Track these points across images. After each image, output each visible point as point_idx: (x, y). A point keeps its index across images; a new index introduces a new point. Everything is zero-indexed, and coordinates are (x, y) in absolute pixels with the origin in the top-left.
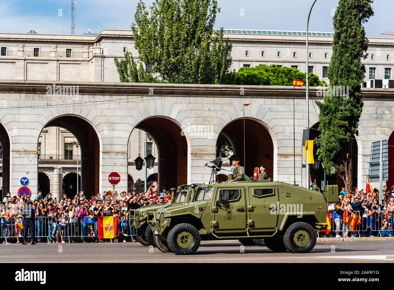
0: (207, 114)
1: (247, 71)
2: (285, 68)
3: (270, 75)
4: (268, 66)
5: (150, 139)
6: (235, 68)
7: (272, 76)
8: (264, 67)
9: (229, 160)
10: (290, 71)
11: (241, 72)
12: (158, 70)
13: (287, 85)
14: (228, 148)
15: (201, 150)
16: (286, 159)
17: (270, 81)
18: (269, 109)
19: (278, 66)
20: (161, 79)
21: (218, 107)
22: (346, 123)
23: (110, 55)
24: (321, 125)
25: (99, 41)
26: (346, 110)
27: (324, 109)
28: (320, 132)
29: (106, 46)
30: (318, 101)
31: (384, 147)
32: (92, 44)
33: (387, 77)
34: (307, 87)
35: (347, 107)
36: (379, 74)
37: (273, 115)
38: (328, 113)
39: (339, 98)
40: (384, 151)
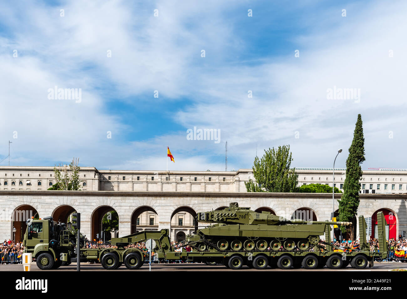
0: (286, 206)
1: (305, 186)
2: (323, 185)
4: (315, 184)
6: (299, 185)
7: (317, 189)
8: (313, 184)
10: (325, 186)
11: (302, 187)
12: (264, 186)
13: (324, 193)
17: (316, 191)
18: (315, 203)
19: (320, 184)
20: (265, 190)
21: (292, 203)
22: (352, 209)
23: (242, 180)
24: (340, 210)
25: (238, 174)
26: (351, 204)
27: (341, 203)
28: (339, 214)
29: (241, 176)
30: (339, 199)
31: (370, 220)
32: (235, 175)
33: (371, 188)
34: (333, 193)
35: (352, 202)
36: (367, 187)
37: (317, 206)
38: (343, 205)
39: (348, 198)
40: (370, 222)
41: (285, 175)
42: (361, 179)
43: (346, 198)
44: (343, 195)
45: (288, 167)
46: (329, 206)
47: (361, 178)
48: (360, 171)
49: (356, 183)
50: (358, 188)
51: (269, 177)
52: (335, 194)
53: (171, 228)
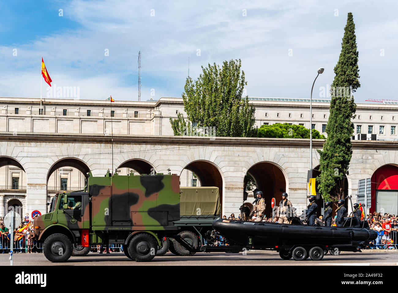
0: (237, 159)
1: (267, 128)
2: (295, 125)
3: (283, 131)
4: (282, 124)
5: (195, 177)
6: (258, 125)
7: (285, 131)
8: (279, 124)
9: (253, 193)
10: (298, 128)
11: (262, 129)
13: (296, 138)
14: (252, 184)
15: (233, 185)
16: (295, 192)
17: (283, 135)
18: (283, 155)
19: (289, 124)
21: (245, 154)
22: (340, 165)
23: (166, 116)
24: (321, 167)
25: (158, 105)
26: (339, 156)
27: (324, 156)
28: (320, 173)
29: (164, 109)
30: (320, 149)
31: (368, 183)
32: (153, 108)
33: (370, 132)
34: (310, 139)
35: (340, 154)
36: (364, 130)
37: (286, 160)
38: (326, 158)
39: (334, 147)
40: (368, 186)
41: (234, 108)
42: (354, 117)
43: (330, 147)
44: (326, 142)
45: (240, 95)
46: (305, 160)
47: (353, 115)
48: (352, 103)
49: (346, 124)
50: (350, 131)
51: (208, 111)
52: (313, 140)
53: (47, 194)
